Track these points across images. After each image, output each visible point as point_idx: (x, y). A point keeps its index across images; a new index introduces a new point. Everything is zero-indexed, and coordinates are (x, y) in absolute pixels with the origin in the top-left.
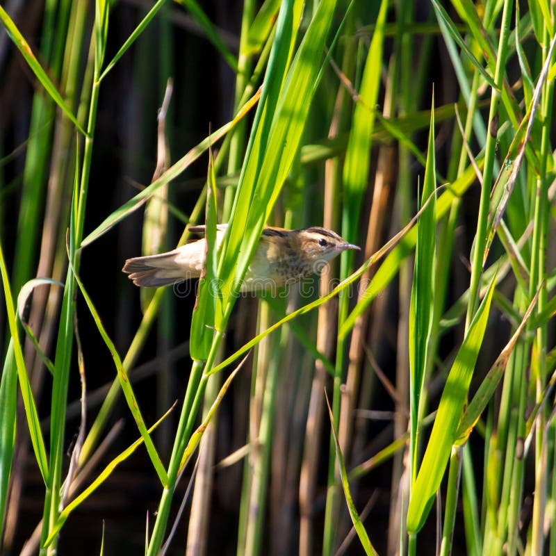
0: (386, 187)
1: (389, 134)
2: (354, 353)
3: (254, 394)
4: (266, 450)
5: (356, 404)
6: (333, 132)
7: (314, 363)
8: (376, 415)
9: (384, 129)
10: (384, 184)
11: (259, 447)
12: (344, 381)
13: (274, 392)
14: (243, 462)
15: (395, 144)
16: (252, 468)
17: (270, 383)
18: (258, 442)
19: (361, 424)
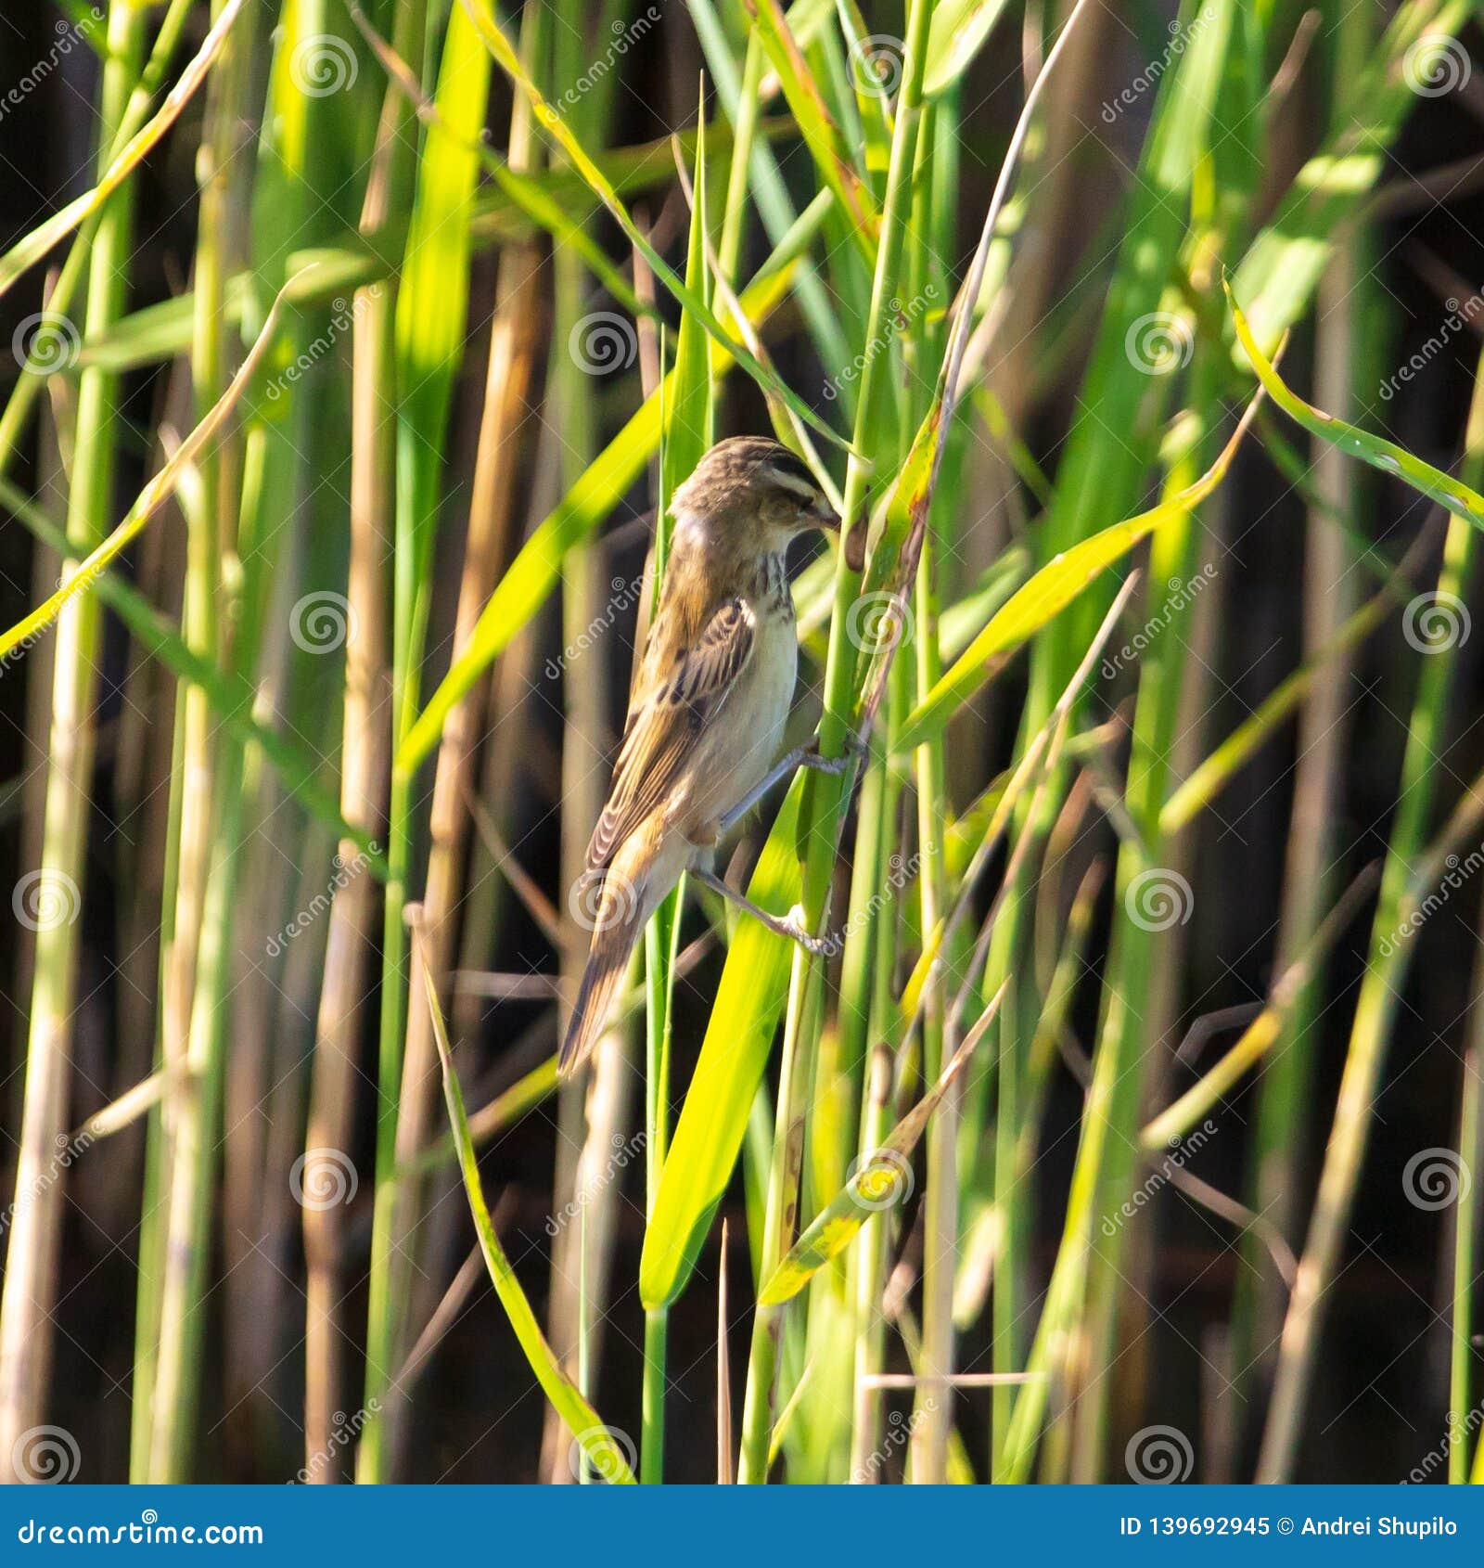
0: (522, 359)
1: (523, 214)
2: (442, 819)
3: (172, 937)
4: (209, 1089)
5: (453, 956)
6: (372, 213)
7: (334, 851)
8: (508, 986)
9: (509, 202)
10: (516, 353)
11: (190, 1082)
12: (416, 891)
13: (228, 930)
14: (143, 1124)
15: (544, 241)
16: (171, 1139)
17: (215, 904)
18: (187, 1067)
19: (468, 1012)
